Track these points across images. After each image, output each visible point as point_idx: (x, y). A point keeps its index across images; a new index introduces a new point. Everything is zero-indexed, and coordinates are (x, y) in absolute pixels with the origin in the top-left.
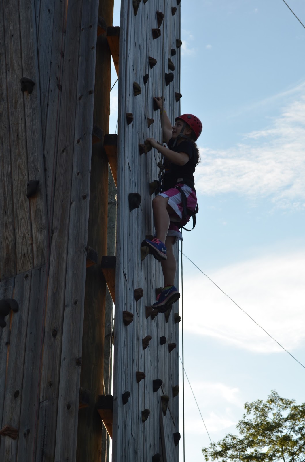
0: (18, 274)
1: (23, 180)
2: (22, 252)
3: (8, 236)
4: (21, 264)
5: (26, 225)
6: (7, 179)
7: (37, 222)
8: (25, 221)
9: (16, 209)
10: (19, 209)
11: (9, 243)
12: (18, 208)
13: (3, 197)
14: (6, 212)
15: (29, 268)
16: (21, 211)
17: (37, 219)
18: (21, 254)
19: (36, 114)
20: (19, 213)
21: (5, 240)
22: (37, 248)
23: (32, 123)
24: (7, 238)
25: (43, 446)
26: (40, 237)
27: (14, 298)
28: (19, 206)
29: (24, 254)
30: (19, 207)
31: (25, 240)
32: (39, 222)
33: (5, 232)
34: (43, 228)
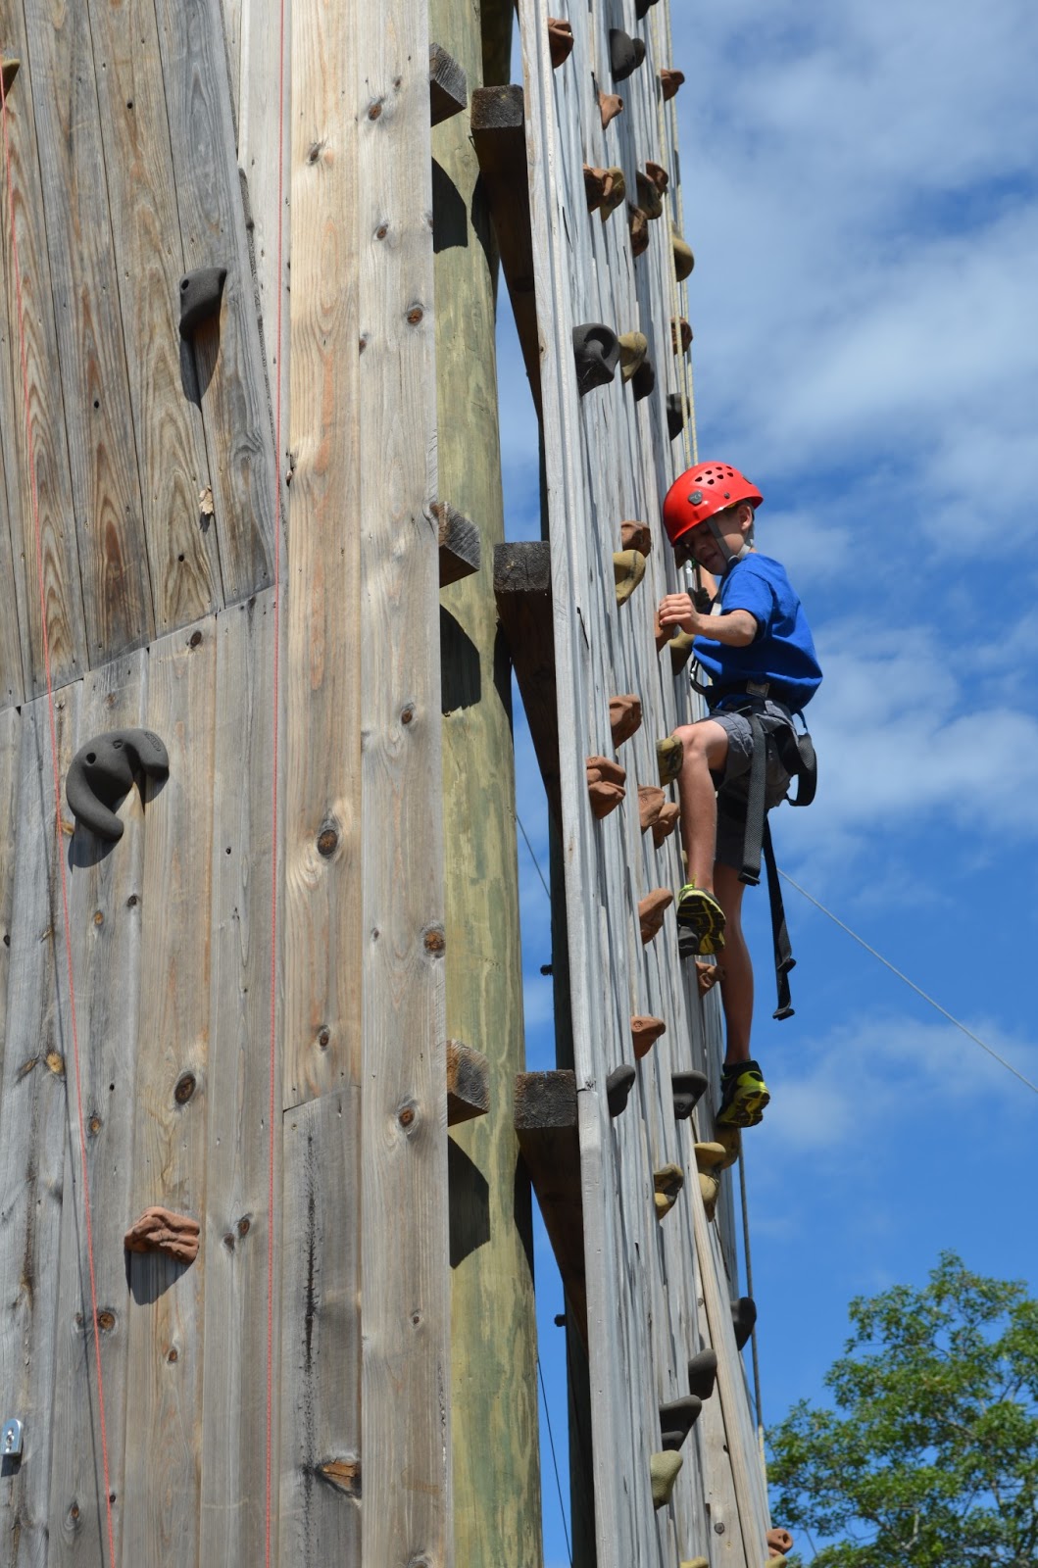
0: (158, 633)
1: (162, 272)
2: (171, 550)
3: (112, 497)
4: (169, 594)
5: (181, 443)
6: (97, 278)
7: (227, 427)
8: (177, 428)
9: (138, 386)
10: (151, 386)
11: (115, 523)
12: (145, 383)
13: (84, 344)
14: (97, 405)
15: (203, 607)
16: (157, 394)
17: (226, 417)
18: (168, 557)
19: (201, 15)
20: (150, 403)
21: (100, 510)
22: (233, 528)
23: (185, 50)
24: (107, 502)
25: (310, 1280)
26: (241, 482)
27: (152, 730)
28: (151, 373)
29: (181, 558)
30: (151, 380)
31: (179, 501)
32: (237, 425)
33: (99, 479)
34: (250, 446)
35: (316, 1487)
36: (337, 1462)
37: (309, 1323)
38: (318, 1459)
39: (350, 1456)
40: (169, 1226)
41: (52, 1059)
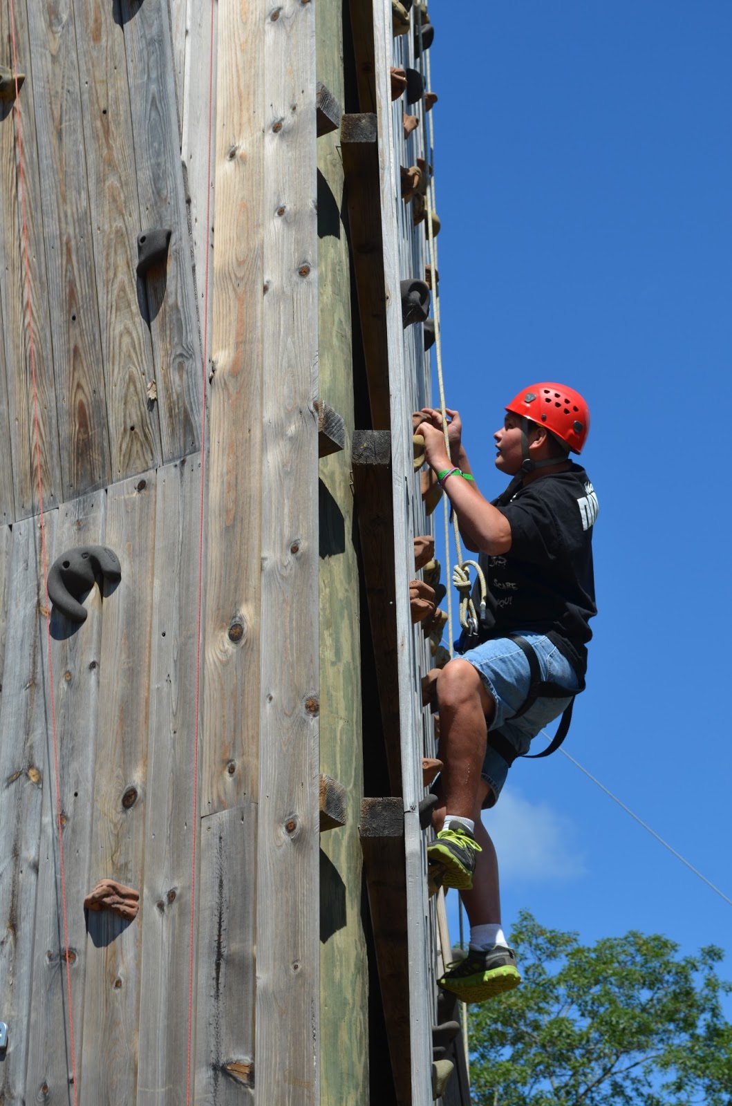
0: (114, 479)
1: (124, 229)
2: (125, 422)
3: (83, 383)
4: (123, 453)
5: (135, 349)
6: (77, 230)
7: (168, 339)
8: (132, 338)
9: (105, 308)
10: (114, 307)
11: (85, 401)
12: (109, 305)
13: (66, 276)
14: (74, 318)
15: (147, 463)
16: (118, 313)
17: (168, 332)
18: (122, 428)
19: (158, 53)
20: (113, 320)
21: (74, 391)
22: (171, 410)
23: (146, 76)
24: (79, 386)
26: (177, 378)
27: (109, 547)
28: (114, 299)
29: (132, 428)
30: (114, 303)
31: (132, 389)
32: (176, 339)
33: (74, 369)
34: (185, 354)
35: (221, 1079)
36: (237, 1063)
37: (218, 965)
38: (223, 1060)
39: (247, 1059)
40: (119, 894)
41: (32, 772)
